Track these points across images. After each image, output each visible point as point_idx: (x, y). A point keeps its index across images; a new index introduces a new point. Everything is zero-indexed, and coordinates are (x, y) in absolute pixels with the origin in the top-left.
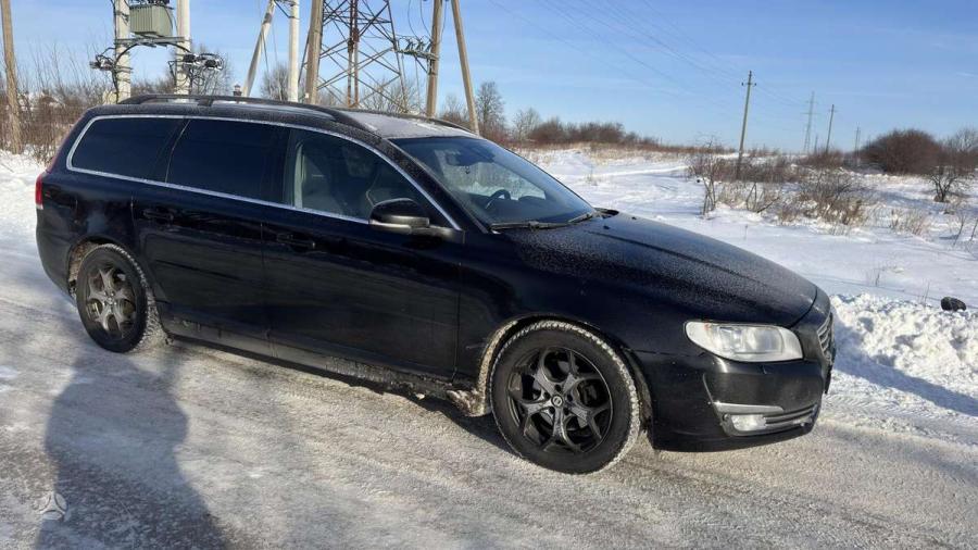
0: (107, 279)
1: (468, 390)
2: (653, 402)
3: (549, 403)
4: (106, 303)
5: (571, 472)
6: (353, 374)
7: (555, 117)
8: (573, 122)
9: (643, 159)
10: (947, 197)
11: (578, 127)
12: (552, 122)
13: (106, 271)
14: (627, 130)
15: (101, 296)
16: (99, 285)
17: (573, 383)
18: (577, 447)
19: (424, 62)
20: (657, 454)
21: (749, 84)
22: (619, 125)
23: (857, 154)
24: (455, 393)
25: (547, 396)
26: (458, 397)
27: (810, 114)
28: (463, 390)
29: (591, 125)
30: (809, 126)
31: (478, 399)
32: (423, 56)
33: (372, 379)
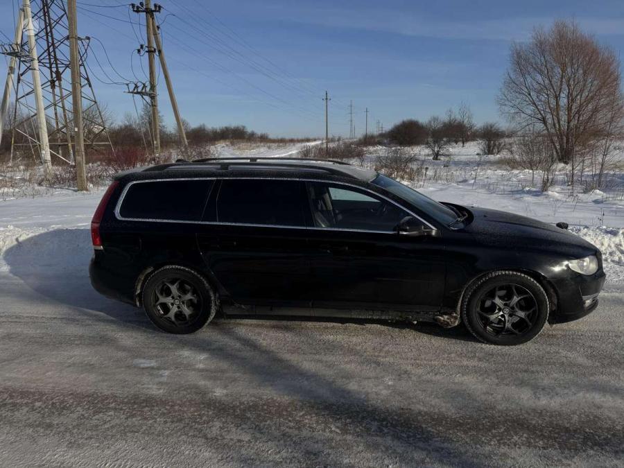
0: (174, 289)
1: (450, 314)
2: (558, 302)
3: (501, 313)
4: (172, 304)
5: (515, 344)
6: (370, 317)
7: (202, 124)
8: (215, 127)
9: (266, 149)
10: (439, 157)
11: (218, 131)
12: (200, 128)
13: (173, 283)
14: (249, 130)
15: (169, 300)
16: (168, 293)
17: (517, 301)
18: (516, 332)
19: (147, 98)
20: (551, 327)
21: (327, 99)
22: (244, 127)
23: (382, 135)
24: (440, 317)
25: (500, 310)
26: (442, 319)
27: (351, 113)
28: (446, 315)
29: (226, 128)
30: (351, 121)
31: (456, 318)
32: (146, 94)
33: (383, 318)
